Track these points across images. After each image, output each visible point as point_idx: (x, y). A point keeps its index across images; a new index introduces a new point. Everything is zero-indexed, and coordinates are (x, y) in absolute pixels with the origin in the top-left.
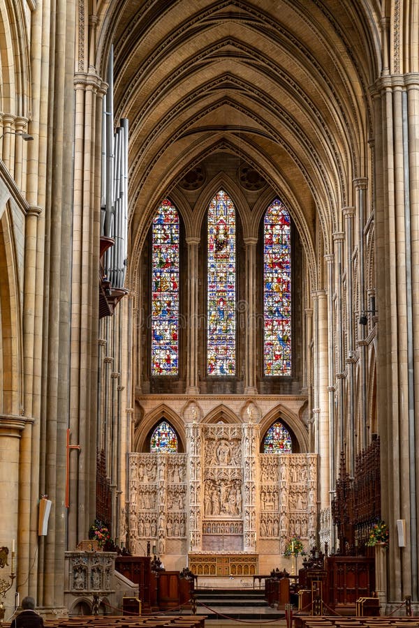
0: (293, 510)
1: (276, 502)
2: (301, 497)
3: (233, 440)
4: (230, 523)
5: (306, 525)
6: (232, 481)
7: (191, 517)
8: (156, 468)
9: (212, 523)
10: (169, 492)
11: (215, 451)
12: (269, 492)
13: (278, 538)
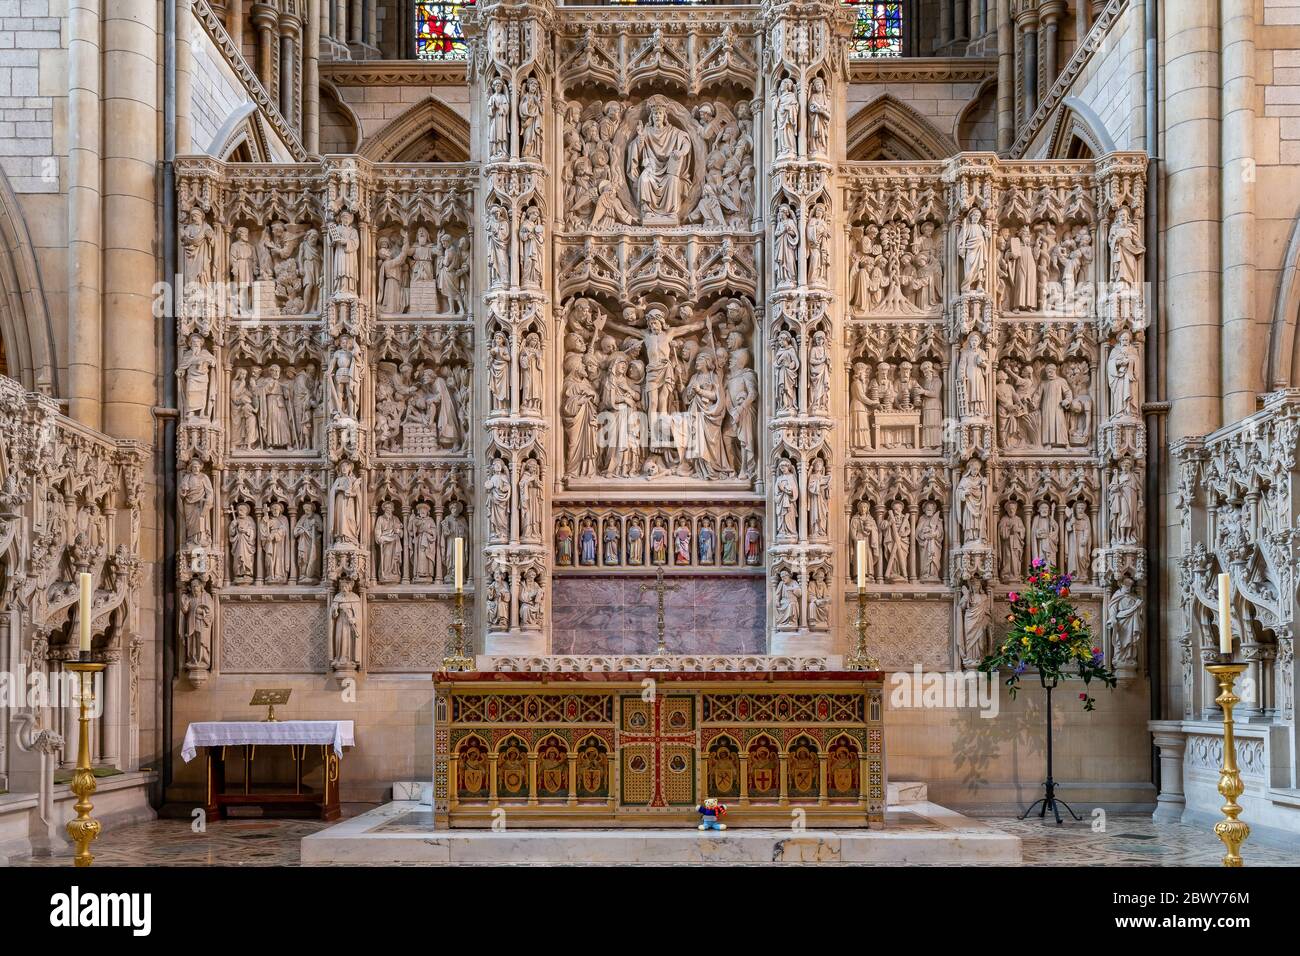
0: (1017, 449)
1: (933, 405)
2: (1057, 384)
3: (712, 92)
4: (697, 513)
5: (1085, 523)
6: (705, 303)
7: (496, 480)
8: (319, 244)
9: (602, 514)
10: (384, 364)
11: (617, 158)
12: (897, 360)
13: (943, 589)
